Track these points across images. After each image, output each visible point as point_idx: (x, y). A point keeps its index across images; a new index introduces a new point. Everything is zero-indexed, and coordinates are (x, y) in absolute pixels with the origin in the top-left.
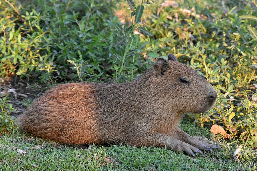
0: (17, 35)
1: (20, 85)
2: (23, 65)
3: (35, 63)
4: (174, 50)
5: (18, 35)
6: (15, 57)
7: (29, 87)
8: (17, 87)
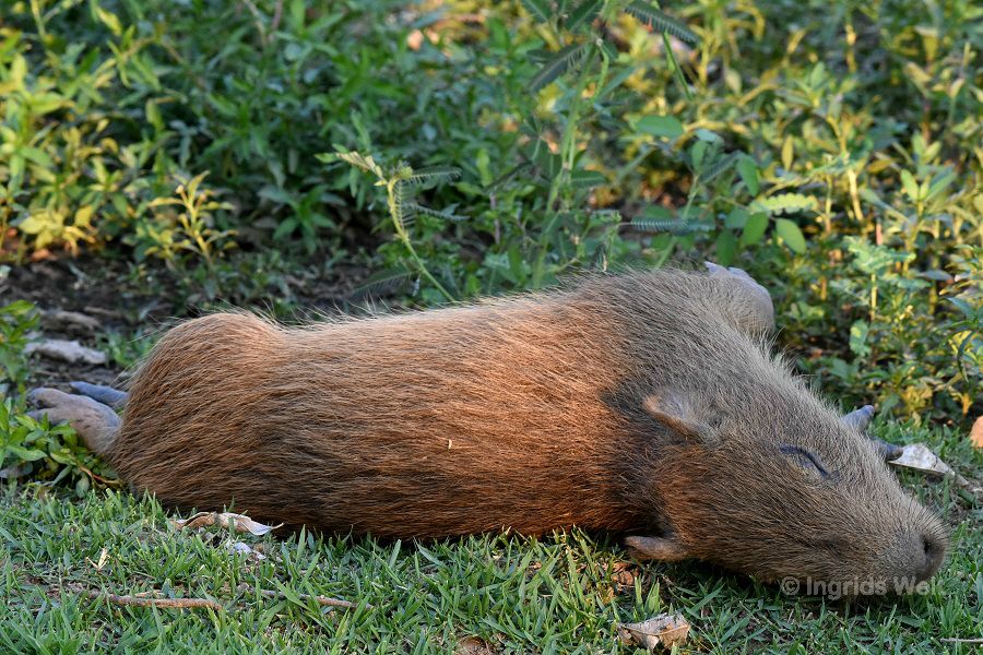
0: (7, 59)
1: (41, 276)
2: (48, 189)
3: (108, 179)
4: (657, 106)
5: (13, 56)
6: (17, 152)
7: (86, 282)
8: (28, 283)
